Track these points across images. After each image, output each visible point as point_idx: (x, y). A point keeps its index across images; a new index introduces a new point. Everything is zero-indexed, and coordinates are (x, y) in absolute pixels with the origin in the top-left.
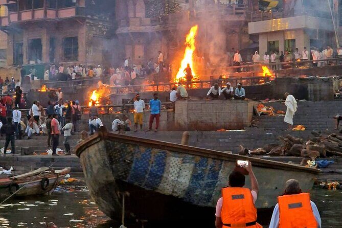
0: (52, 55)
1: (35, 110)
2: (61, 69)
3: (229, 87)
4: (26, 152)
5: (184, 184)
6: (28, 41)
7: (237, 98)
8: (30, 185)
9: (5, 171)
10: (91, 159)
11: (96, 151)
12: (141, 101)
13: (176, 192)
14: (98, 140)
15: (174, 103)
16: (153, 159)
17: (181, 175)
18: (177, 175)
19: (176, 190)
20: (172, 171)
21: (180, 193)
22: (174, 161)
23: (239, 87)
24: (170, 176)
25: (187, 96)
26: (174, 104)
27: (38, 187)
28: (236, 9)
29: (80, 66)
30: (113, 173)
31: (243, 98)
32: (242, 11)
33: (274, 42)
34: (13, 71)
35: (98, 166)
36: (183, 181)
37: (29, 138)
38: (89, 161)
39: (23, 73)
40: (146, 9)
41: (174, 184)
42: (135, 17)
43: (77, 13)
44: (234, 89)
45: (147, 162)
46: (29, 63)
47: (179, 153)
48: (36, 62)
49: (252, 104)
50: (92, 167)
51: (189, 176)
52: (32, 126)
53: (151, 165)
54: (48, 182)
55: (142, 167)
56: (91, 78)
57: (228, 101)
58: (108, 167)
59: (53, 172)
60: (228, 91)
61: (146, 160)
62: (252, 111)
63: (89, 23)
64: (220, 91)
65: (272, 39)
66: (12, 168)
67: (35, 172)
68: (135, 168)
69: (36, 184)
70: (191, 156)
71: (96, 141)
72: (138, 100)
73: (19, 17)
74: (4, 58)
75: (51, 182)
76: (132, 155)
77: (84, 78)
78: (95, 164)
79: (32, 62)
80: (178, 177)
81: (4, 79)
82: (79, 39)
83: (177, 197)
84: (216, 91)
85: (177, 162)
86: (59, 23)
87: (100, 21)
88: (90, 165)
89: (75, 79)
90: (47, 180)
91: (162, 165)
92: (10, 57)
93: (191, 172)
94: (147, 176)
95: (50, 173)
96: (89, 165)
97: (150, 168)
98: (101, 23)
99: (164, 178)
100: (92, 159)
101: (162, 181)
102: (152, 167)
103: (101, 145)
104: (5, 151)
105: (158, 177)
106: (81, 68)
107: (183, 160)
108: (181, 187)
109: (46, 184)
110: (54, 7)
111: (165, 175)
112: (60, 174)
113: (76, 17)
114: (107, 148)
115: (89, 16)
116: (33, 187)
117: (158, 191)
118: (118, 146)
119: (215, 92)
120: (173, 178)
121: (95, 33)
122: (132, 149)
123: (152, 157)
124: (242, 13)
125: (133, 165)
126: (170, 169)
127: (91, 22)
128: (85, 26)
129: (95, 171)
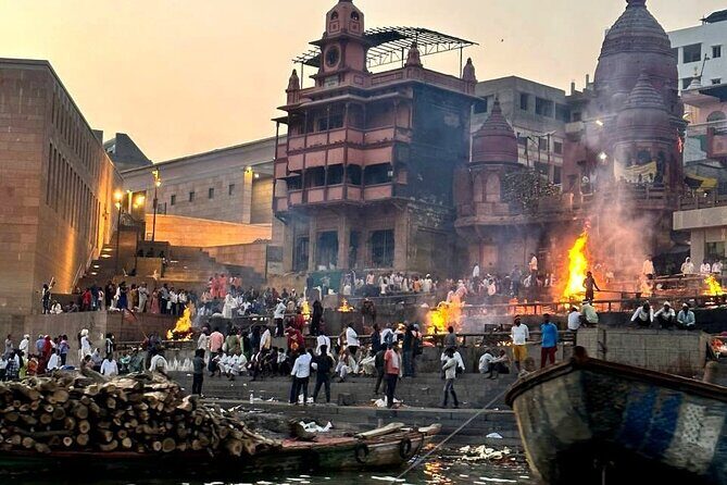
0: (353, 257)
1: (351, 337)
2: (371, 280)
3: (667, 309)
4: (345, 401)
5: (708, 452)
6: (318, 233)
7: (682, 327)
8: (384, 449)
9: (320, 429)
10: (546, 403)
11: (560, 389)
12: (523, 327)
13: (693, 465)
14: (568, 370)
15: (575, 332)
16: (658, 405)
17: (702, 434)
18: (696, 435)
19: (692, 462)
20: (688, 428)
21: (700, 466)
22: (692, 412)
23: (686, 310)
24: (685, 435)
25: (596, 320)
26: (575, 334)
27: (394, 452)
28: (651, 191)
29: (399, 275)
30: (590, 427)
31: (691, 328)
32: (660, 194)
33: (715, 243)
34: (291, 281)
35: (562, 415)
36: (706, 446)
37: (342, 381)
38: (543, 406)
39: (310, 283)
40: (502, 189)
41: (691, 450)
42: (484, 201)
43: (394, 193)
44: (677, 313)
45: (650, 411)
46: (317, 269)
47: (701, 396)
48: (328, 268)
49: (704, 337)
50: (547, 416)
51: (716, 439)
52: (346, 361)
53: (655, 416)
54: (409, 446)
55: (639, 418)
56: (416, 292)
57: (665, 332)
58: (581, 416)
59: (416, 430)
60: (666, 315)
61: (647, 406)
62: (705, 349)
63: (412, 208)
64: (653, 315)
65: (711, 240)
66: (329, 425)
67: (387, 428)
68: (628, 418)
69: (391, 448)
70: (721, 404)
71: (563, 372)
72: (518, 325)
73: (305, 198)
74: (279, 261)
75: (414, 446)
76: (625, 397)
77: (406, 293)
78: (557, 411)
79: (321, 268)
80: (697, 439)
81: (280, 293)
82: (396, 233)
83: (695, 473)
84: (646, 315)
85: (696, 413)
86: (365, 207)
87: (430, 206)
88: (545, 412)
89: (388, 294)
90: (409, 442)
91: (672, 417)
92: (288, 259)
93: (719, 432)
94: (648, 434)
95: (411, 432)
96: (541, 412)
97: (652, 421)
98: (431, 210)
99: (675, 440)
100: (550, 401)
101: (672, 445)
102: (656, 419)
103: (573, 379)
104: (305, 400)
105: (665, 435)
106: (401, 278)
107: (706, 410)
108: (703, 456)
109: (406, 448)
110: (359, 184)
111: (677, 434)
112: (426, 434)
113: (391, 199)
114: (585, 383)
115: (413, 199)
116: (388, 453)
117: (666, 461)
118: (605, 380)
119: (643, 317)
120: (689, 440)
121: (421, 224)
122: (625, 387)
123: (658, 402)
124: (660, 198)
125: (625, 414)
126: (686, 424)
127: (415, 207)
128: (406, 213)
129: (554, 423)
